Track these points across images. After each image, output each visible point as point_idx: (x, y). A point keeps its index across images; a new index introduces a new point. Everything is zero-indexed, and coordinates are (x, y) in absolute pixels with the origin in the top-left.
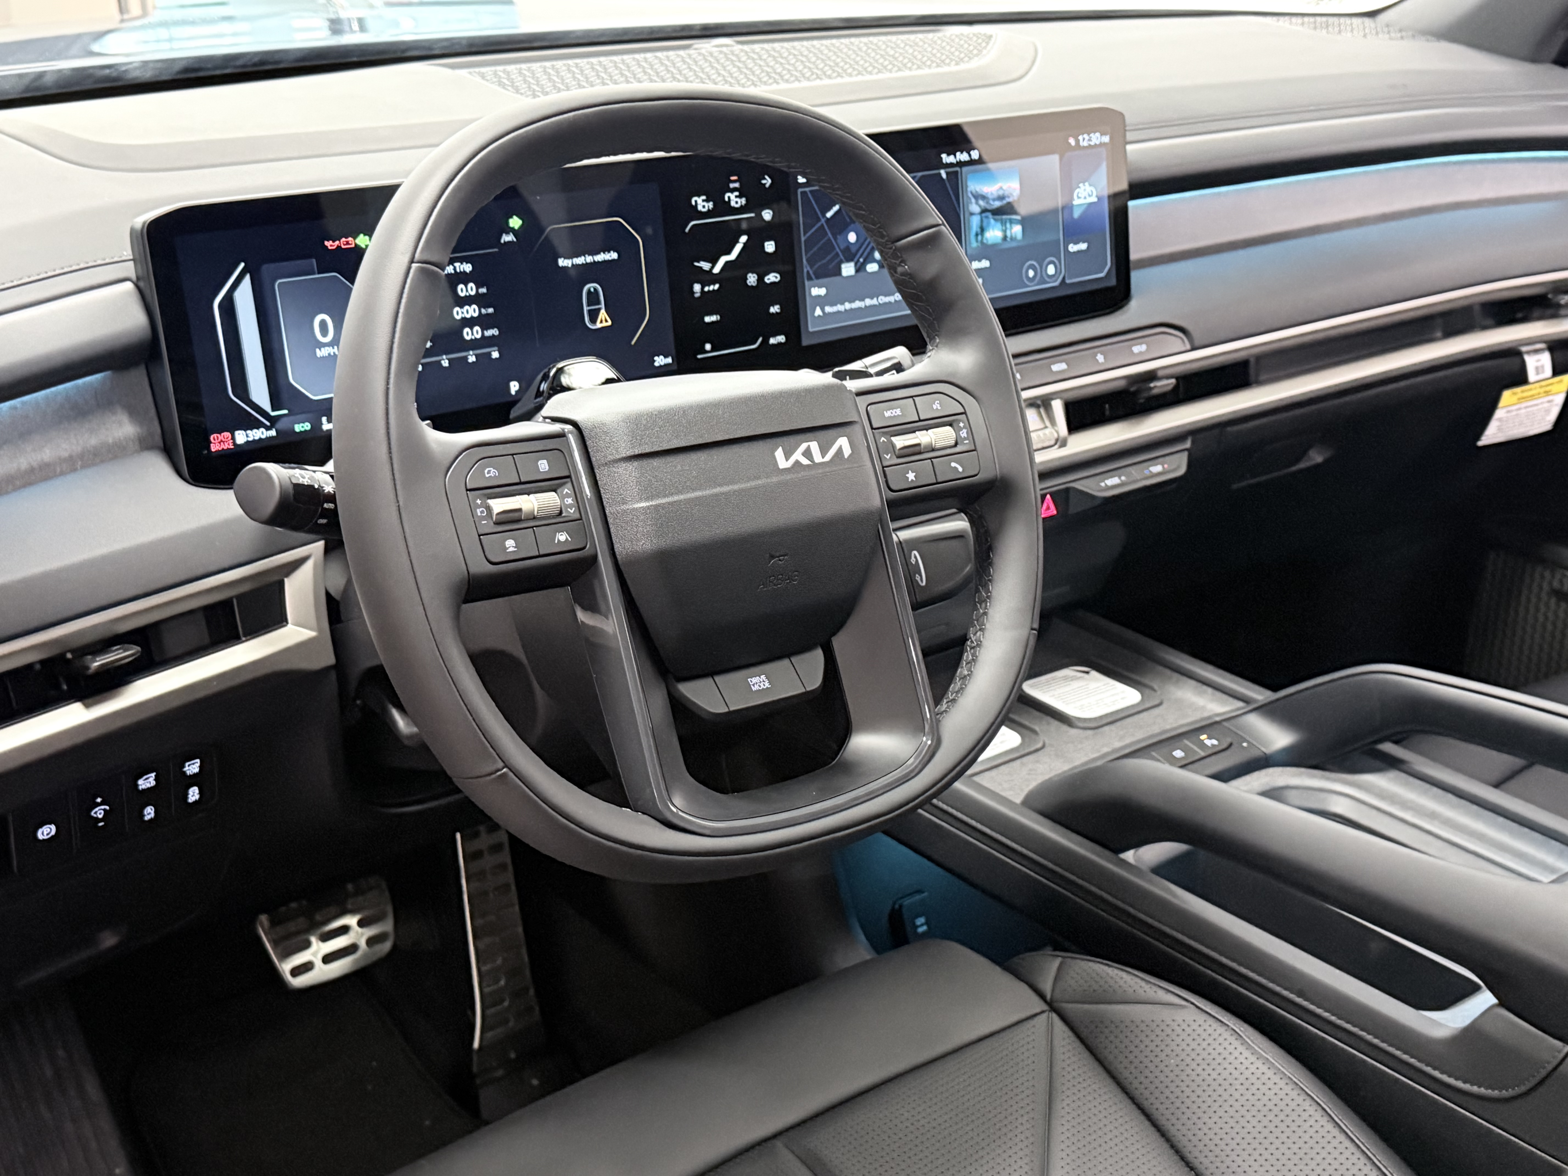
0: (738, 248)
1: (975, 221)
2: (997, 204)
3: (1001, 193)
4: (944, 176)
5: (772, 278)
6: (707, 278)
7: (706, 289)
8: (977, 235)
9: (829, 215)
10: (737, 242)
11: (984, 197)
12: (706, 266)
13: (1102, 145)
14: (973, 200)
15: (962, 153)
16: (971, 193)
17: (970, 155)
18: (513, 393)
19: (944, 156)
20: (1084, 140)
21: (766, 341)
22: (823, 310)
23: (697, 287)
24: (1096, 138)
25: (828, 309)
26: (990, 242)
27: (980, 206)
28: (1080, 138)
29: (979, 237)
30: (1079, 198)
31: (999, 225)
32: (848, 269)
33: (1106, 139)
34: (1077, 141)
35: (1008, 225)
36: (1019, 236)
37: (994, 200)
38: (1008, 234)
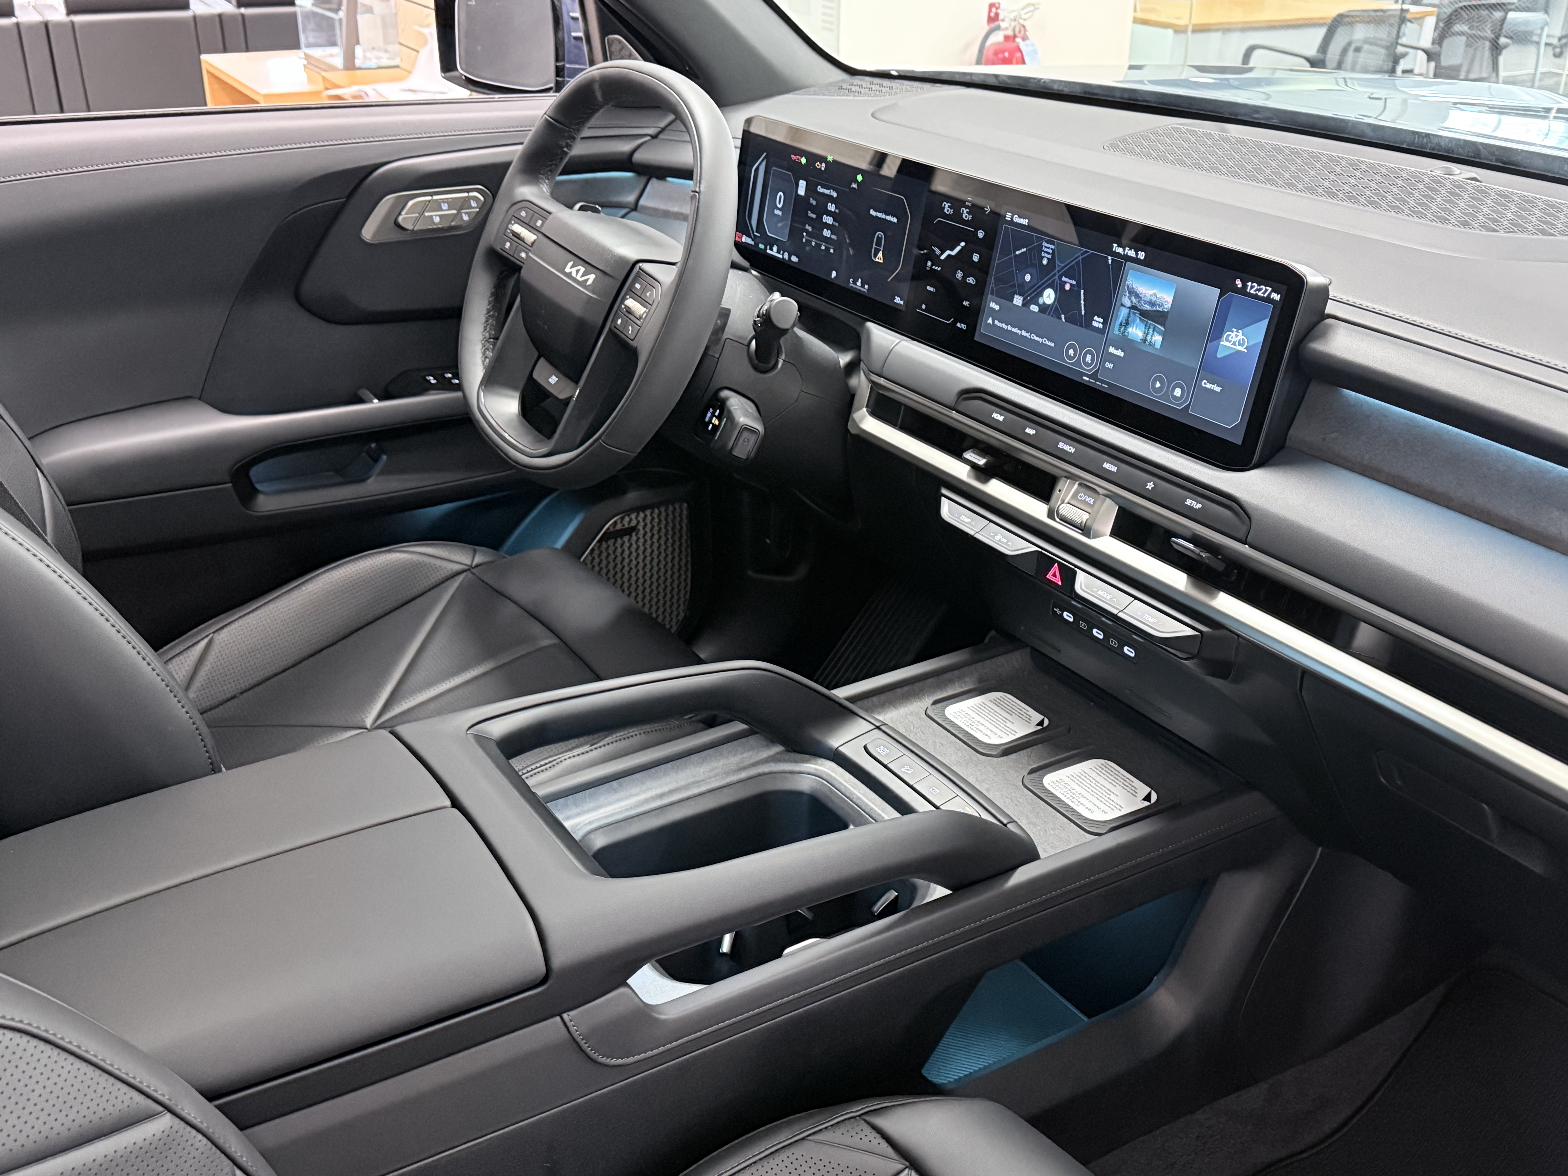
0: (958, 248)
1: (1123, 313)
2: (1147, 307)
3: (1154, 299)
4: (1110, 262)
5: (971, 280)
6: (936, 260)
7: (934, 267)
8: (1121, 324)
9: (1018, 253)
10: (959, 245)
11: (1137, 296)
12: (938, 252)
13: (1268, 300)
14: (1128, 294)
15: (1131, 249)
16: (1128, 287)
17: (1137, 254)
18: (833, 277)
19: (1115, 245)
20: (1253, 288)
21: (955, 323)
22: (993, 321)
23: (929, 263)
24: (1264, 291)
25: (996, 322)
26: (1129, 337)
27: (1131, 302)
28: (1249, 284)
29: (1123, 328)
30: (1227, 340)
31: (1143, 326)
32: (1018, 300)
33: (1276, 297)
34: (1245, 286)
35: (1151, 331)
36: (1158, 346)
37: (1145, 302)
38: (1149, 338)
